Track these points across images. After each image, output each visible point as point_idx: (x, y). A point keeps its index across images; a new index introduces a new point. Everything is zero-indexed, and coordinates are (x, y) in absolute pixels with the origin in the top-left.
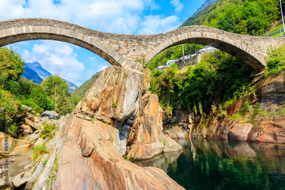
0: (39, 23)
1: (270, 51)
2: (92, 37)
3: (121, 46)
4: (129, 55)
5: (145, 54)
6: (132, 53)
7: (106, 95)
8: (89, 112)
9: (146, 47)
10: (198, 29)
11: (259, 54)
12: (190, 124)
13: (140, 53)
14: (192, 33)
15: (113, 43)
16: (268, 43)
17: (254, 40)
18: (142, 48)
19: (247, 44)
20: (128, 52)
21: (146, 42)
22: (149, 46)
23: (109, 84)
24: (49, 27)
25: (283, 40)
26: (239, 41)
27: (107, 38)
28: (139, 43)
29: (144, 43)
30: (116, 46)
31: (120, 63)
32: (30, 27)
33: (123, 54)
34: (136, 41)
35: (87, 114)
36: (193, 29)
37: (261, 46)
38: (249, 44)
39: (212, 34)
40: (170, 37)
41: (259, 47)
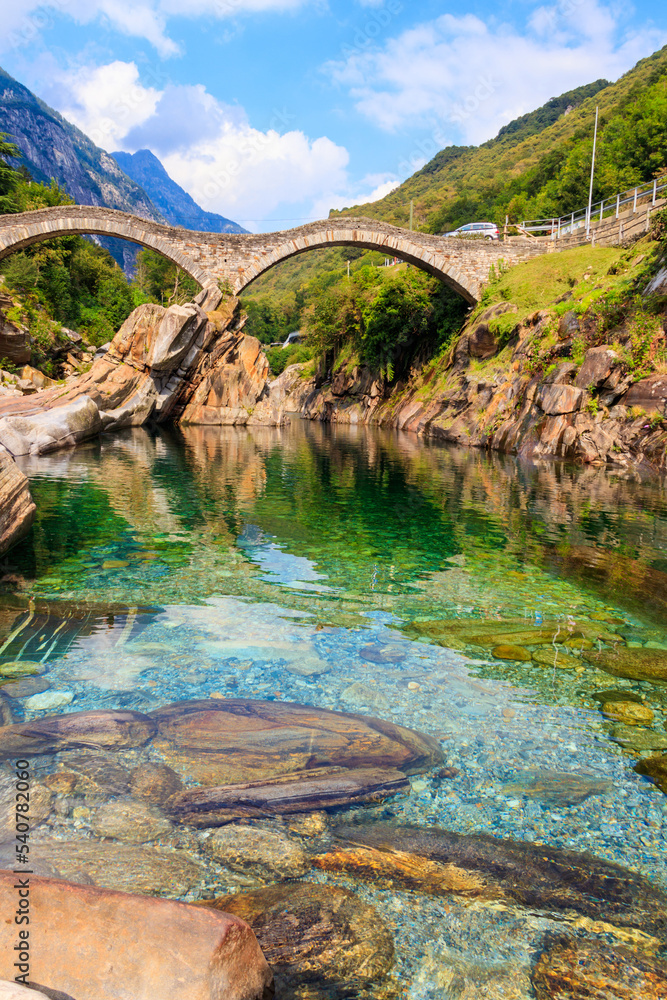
0: (81, 214)
1: (497, 271)
2: (159, 237)
3: (204, 253)
4: (216, 269)
5: (243, 267)
6: (221, 266)
7: (137, 338)
8: (116, 355)
9: (246, 256)
10: (348, 225)
11: (469, 276)
12: (373, 398)
13: (236, 266)
14: (335, 232)
15: (192, 248)
16: (495, 256)
17: (464, 248)
18: (240, 258)
19: (448, 257)
20: (215, 264)
21: (247, 246)
22: (253, 254)
23: (140, 326)
24: (94, 221)
25: (531, 250)
26: (432, 249)
27: (182, 238)
28: (236, 249)
29: (243, 249)
30: (195, 253)
31: (201, 282)
32: (69, 219)
33: (206, 267)
34: (230, 244)
35: (114, 357)
36: (338, 224)
37: (478, 260)
38: (453, 256)
39: (375, 234)
40: (292, 239)
41: (473, 262)
